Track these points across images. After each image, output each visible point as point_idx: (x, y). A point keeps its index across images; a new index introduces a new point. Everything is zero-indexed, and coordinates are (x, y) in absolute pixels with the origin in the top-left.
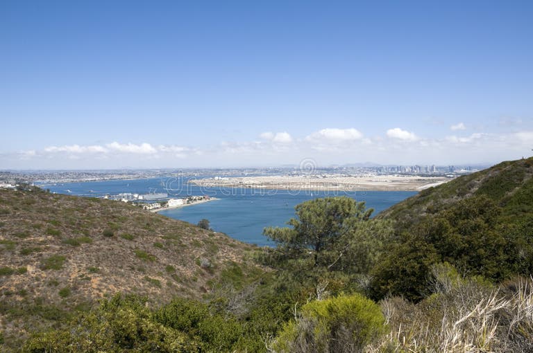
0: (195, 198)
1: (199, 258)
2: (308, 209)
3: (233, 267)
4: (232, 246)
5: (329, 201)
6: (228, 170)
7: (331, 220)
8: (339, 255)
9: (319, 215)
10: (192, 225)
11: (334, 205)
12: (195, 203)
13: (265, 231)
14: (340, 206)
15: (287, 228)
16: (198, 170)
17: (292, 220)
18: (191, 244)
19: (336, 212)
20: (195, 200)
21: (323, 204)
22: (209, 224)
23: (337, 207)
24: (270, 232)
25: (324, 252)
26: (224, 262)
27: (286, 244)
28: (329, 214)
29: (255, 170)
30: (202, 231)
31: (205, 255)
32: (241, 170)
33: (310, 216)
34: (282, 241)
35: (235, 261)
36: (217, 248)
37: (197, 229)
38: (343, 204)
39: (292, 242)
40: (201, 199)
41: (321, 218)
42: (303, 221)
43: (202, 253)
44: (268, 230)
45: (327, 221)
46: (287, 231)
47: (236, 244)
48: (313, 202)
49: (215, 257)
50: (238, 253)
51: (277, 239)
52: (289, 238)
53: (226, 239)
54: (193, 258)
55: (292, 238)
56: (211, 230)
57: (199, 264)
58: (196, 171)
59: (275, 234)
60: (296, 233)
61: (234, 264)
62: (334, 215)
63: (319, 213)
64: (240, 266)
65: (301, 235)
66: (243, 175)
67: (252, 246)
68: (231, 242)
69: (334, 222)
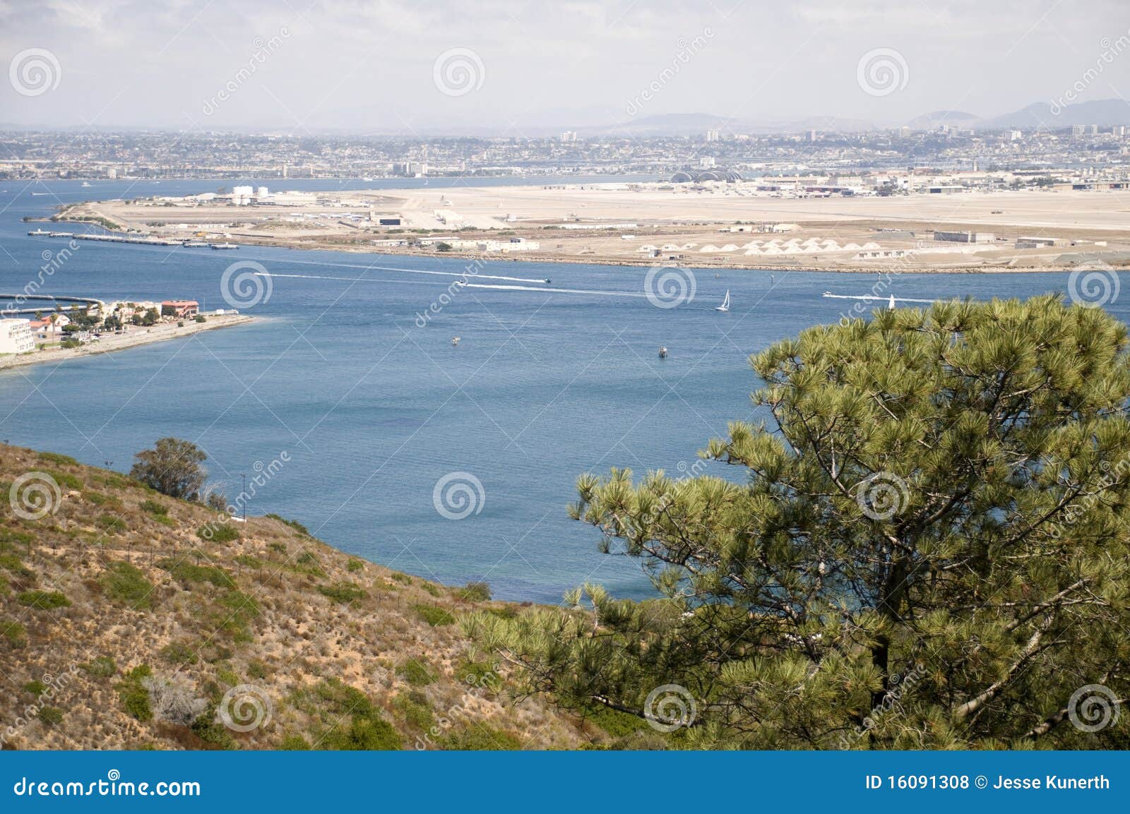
0: (108, 310)
1: (143, 671)
2: (837, 374)
3: (344, 722)
4: (339, 595)
5: (962, 326)
6: (312, 146)
7: (971, 438)
8: (1021, 641)
9: (901, 407)
10: (94, 480)
11: (991, 348)
12: (111, 341)
13: (586, 496)
14: (1029, 354)
15: (715, 484)
16: (128, 143)
17: (739, 437)
18: (94, 588)
19: (1002, 387)
20: (113, 324)
21: (924, 345)
22: (202, 469)
23: (1010, 359)
24: (617, 505)
25: (935, 622)
26: (296, 695)
27: (710, 574)
28: (959, 398)
29: (470, 145)
30: (159, 511)
31: (177, 656)
32: (393, 149)
33: (849, 413)
34: (682, 555)
35: (358, 684)
36: (253, 613)
37: (131, 500)
38: (1049, 341)
39: (739, 559)
40: (150, 320)
41: (916, 425)
42: (808, 440)
43: (164, 641)
44: (602, 492)
45: (947, 438)
46: (711, 501)
47: (368, 584)
48: (863, 334)
49: (238, 664)
50: (377, 642)
51: (655, 543)
52: (727, 540)
53: (306, 559)
54: (100, 675)
55: (743, 537)
56: (216, 504)
57: (139, 706)
58: (111, 147)
59: (645, 509)
60: (766, 507)
61: (356, 705)
62: (990, 407)
63: (896, 393)
64: (386, 717)
65: (799, 519)
66: (404, 179)
67: (460, 598)
68: (336, 576)
69: (990, 448)
